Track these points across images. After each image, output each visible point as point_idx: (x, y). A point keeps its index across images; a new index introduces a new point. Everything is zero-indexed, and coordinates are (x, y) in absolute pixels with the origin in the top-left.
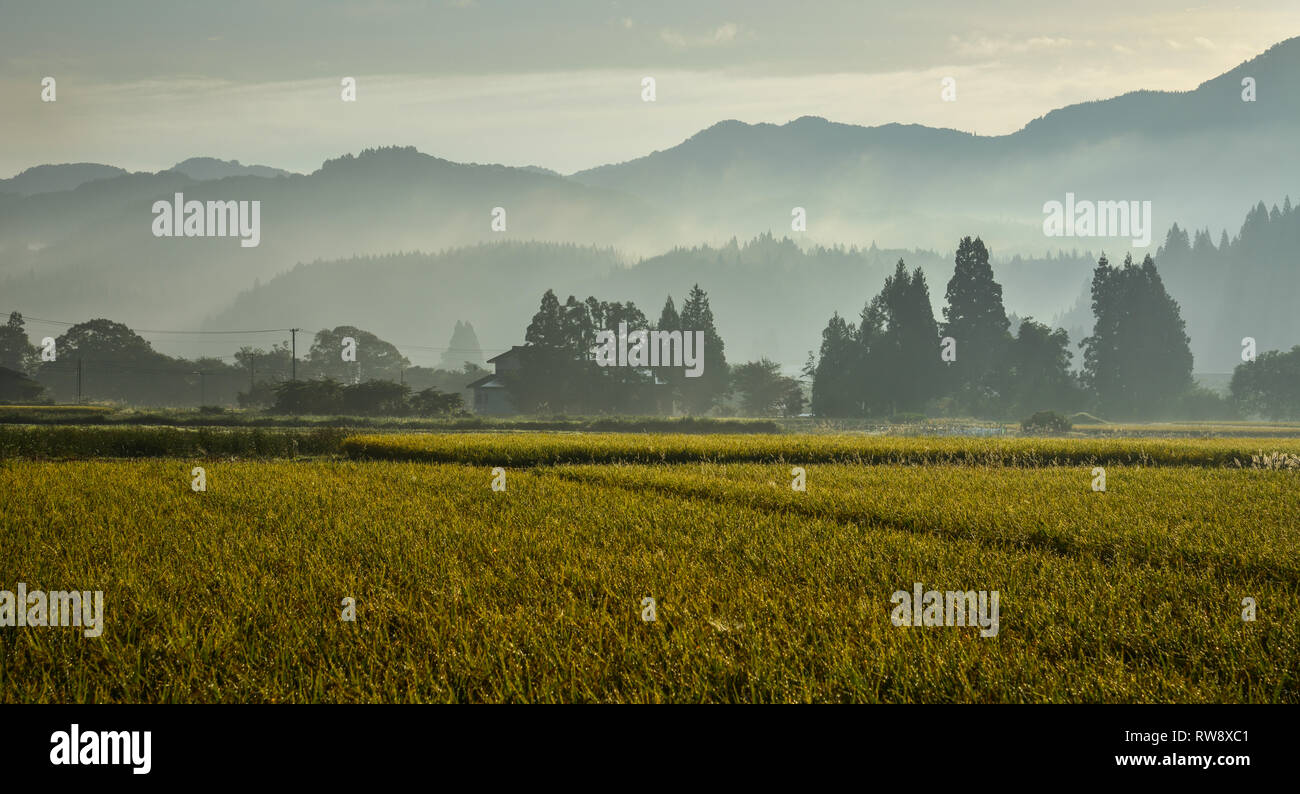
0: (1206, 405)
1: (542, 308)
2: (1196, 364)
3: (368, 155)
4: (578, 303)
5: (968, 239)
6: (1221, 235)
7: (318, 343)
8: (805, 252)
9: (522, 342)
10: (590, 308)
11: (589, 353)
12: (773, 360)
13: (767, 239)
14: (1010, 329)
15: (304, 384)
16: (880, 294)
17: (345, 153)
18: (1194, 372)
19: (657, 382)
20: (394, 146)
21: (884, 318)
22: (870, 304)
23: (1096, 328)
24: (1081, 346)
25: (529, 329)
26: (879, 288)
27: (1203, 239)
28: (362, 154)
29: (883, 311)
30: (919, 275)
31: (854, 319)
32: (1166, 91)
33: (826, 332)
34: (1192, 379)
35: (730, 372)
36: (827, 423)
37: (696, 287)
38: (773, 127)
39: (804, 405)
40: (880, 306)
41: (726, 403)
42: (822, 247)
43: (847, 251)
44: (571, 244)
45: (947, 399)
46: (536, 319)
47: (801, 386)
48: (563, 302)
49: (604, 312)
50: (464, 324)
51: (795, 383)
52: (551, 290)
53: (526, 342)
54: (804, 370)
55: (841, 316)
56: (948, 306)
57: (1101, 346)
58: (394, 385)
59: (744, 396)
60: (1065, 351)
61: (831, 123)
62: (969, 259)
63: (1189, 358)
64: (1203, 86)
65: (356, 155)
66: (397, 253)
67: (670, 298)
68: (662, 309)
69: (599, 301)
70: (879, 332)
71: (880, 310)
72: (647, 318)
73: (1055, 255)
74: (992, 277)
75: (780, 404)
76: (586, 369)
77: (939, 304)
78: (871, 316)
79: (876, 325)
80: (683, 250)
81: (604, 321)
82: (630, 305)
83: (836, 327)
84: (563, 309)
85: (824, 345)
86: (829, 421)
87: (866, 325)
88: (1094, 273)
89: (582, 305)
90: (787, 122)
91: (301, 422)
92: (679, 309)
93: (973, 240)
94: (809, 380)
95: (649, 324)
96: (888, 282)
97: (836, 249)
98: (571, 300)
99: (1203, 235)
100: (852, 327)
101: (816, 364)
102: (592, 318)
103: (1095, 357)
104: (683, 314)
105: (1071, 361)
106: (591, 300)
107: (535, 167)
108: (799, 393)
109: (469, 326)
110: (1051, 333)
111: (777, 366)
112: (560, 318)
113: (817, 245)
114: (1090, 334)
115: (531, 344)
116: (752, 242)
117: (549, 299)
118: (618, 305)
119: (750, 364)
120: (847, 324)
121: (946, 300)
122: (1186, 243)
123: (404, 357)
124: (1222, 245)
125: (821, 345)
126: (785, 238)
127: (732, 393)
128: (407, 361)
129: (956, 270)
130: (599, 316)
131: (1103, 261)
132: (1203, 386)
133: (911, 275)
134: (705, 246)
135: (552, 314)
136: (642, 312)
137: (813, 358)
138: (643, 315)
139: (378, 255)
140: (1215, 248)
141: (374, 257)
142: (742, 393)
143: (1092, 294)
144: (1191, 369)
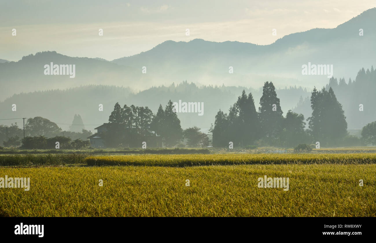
0: (353, 141)
1: (115, 109)
2: (348, 126)
3: (38, 54)
4: (128, 107)
5: (267, 82)
6: (349, 80)
7: (28, 123)
8: (199, 88)
9: (107, 122)
10: (132, 109)
11: (132, 125)
12: (198, 127)
13: (185, 83)
14: (283, 115)
15: (32, 138)
16: (236, 103)
17: (30, 54)
18: (347, 129)
19: (157, 136)
20: (48, 51)
21: (238, 111)
22: (232, 107)
23: (313, 114)
24: (307, 120)
25: (110, 117)
26: (236, 100)
27: (342, 81)
28: (36, 54)
29: (238, 109)
30: (250, 95)
31: (227, 112)
32: (325, 28)
33: (217, 116)
34: (347, 132)
35: (183, 131)
36: (224, 149)
37: (170, 101)
38: (184, 43)
39: (210, 143)
40: (236, 106)
41: (182, 143)
42: (205, 86)
43: (214, 87)
44: (114, 86)
45: (261, 140)
46: (112, 113)
47: (208, 136)
48: (122, 107)
49: (137, 110)
50: (77, 115)
51: (206, 135)
52: (118, 103)
53: (109, 122)
54: (209, 130)
55: (222, 111)
56: (261, 106)
57: (314, 120)
58: (65, 138)
59: (188, 140)
60: (303, 122)
61: (205, 41)
62: (268, 89)
63: (346, 124)
64: (338, 26)
65: (34, 54)
66: (51, 90)
67: (161, 105)
68: (158, 109)
69: (136, 106)
70: (236, 116)
71: (236, 108)
72: (153, 112)
73: (288, 88)
74: (276, 96)
75: (201, 143)
76: (131, 131)
77: (257, 105)
78: (233, 111)
79: (235, 114)
80: (155, 88)
81: (137, 114)
82: (147, 108)
83: (220, 115)
84: (122, 109)
85: (216, 121)
86: (225, 149)
87: (231, 114)
88: (312, 94)
89: (129, 108)
90: (190, 41)
91: (37, 152)
92: (164, 109)
93: (269, 83)
94: (211, 134)
95: (153, 114)
96: (239, 98)
97: (210, 87)
98: (125, 106)
99: (342, 80)
100: (226, 114)
101: (213, 128)
102: (133, 113)
103: (313, 124)
104: (166, 111)
105: (305, 126)
106: (133, 106)
107: (99, 58)
108: (208, 138)
109: (79, 116)
110: (298, 116)
111: (200, 129)
112: (121, 113)
113: (203, 86)
114: (311, 116)
115: (111, 122)
116: (180, 84)
117: (117, 106)
118: (142, 108)
119: (190, 128)
120: (224, 114)
121: (260, 104)
122: (336, 83)
123: (59, 128)
124: (349, 83)
125: (215, 121)
126: (192, 83)
127: (184, 139)
128: (61, 129)
129: (263, 93)
130: (135, 112)
131: (315, 90)
132: (350, 134)
133: (248, 95)
134: (163, 86)
135: (118, 111)
136: (151, 110)
137: (213, 126)
138: (151, 111)
139: (44, 91)
140: (347, 84)
141: (42, 91)
142: (187, 139)
143: (311, 102)
144: (347, 128)
